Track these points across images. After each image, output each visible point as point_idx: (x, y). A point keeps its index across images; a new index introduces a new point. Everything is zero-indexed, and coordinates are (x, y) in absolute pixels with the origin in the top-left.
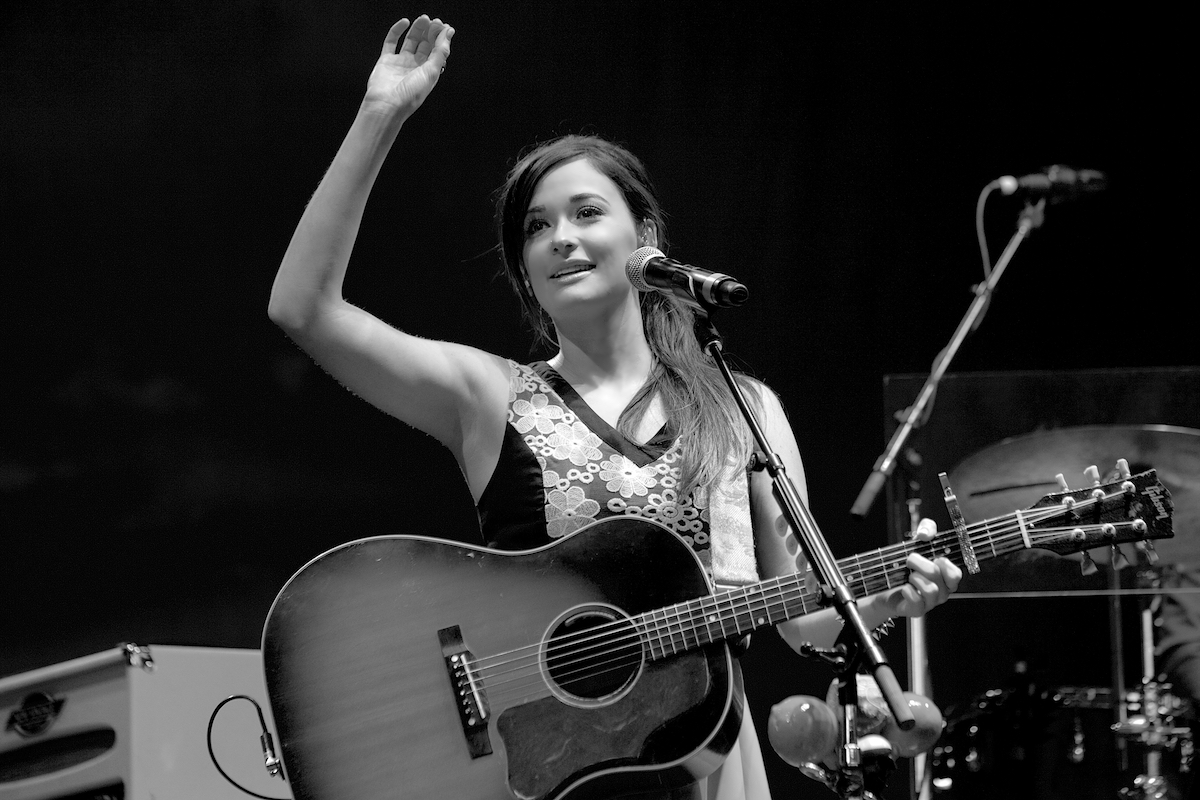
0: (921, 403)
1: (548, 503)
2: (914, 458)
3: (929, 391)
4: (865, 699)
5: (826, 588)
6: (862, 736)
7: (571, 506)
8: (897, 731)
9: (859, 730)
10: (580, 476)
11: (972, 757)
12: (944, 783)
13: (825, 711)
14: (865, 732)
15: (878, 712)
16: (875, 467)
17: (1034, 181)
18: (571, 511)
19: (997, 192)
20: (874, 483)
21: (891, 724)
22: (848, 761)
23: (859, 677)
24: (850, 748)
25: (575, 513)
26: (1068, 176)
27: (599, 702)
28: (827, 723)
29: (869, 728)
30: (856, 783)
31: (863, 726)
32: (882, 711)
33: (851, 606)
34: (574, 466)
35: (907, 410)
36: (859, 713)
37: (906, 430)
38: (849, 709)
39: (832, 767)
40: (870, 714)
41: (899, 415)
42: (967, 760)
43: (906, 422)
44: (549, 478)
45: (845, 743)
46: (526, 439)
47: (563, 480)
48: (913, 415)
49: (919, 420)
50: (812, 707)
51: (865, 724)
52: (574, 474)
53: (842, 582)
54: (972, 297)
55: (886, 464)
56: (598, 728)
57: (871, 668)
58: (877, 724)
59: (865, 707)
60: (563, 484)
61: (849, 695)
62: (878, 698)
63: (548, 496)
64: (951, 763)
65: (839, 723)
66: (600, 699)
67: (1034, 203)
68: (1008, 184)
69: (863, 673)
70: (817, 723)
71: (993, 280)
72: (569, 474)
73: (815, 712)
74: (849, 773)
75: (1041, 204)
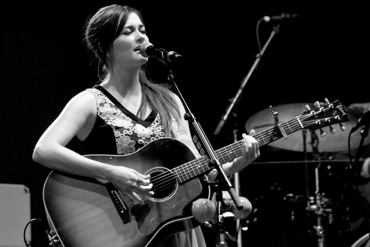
0: (237, 96)
1: (117, 142)
2: (235, 115)
3: (240, 91)
4: (225, 199)
5: (211, 161)
6: (224, 212)
7: (126, 143)
8: (237, 210)
9: (223, 210)
10: (128, 132)
11: (255, 219)
12: (245, 229)
13: (211, 203)
14: (225, 211)
15: (230, 204)
16: (222, 118)
17: (276, 17)
18: (126, 145)
19: (264, 21)
20: (222, 124)
21: (234, 208)
22: (220, 221)
23: (223, 192)
24: (220, 216)
25: (127, 146)
26: (288, 16)
27: (165, 199)
28: (212, 208)
29: (227, 209)
30: (222, 229)
31: (225, 209)
32: (231, 203)
33: (220, 167)
34: (125, 129)
35: (232, 98)
36: (223, 204)
37: (232, 105)
38: (220, 203)
39: (214, 223)
40: (227, 204)
41: (230, 100)
42: (254, 221)
43: (232, 102)
44: (117, 133)
45: (218, 214)
46: (105, 121)
47: (122, 134)
48: (235, 100)
49: (237, 102)
50: (207, 202)
51: (225, 208)
52: (126, 132)
53: (217, 159)
54: (255, 59)
55: (225, 117)
56: (166, 208)
57: (228, 189)
58: (229, 208)
59: (225, 202)
60: (122, 136)
61: (220, 198)
62: (230, 199)
63: (117, 140)
64: (248, 222)
65: (216, 208)
66: (165, 198)
67: (276, 26)
68: (267, 19)
69: (224, 190)
70: (208, 208)
71: (262, 52)
72: (124, 132)
73: (208, 204)
74: (220, 225)
75: (279, 26)
